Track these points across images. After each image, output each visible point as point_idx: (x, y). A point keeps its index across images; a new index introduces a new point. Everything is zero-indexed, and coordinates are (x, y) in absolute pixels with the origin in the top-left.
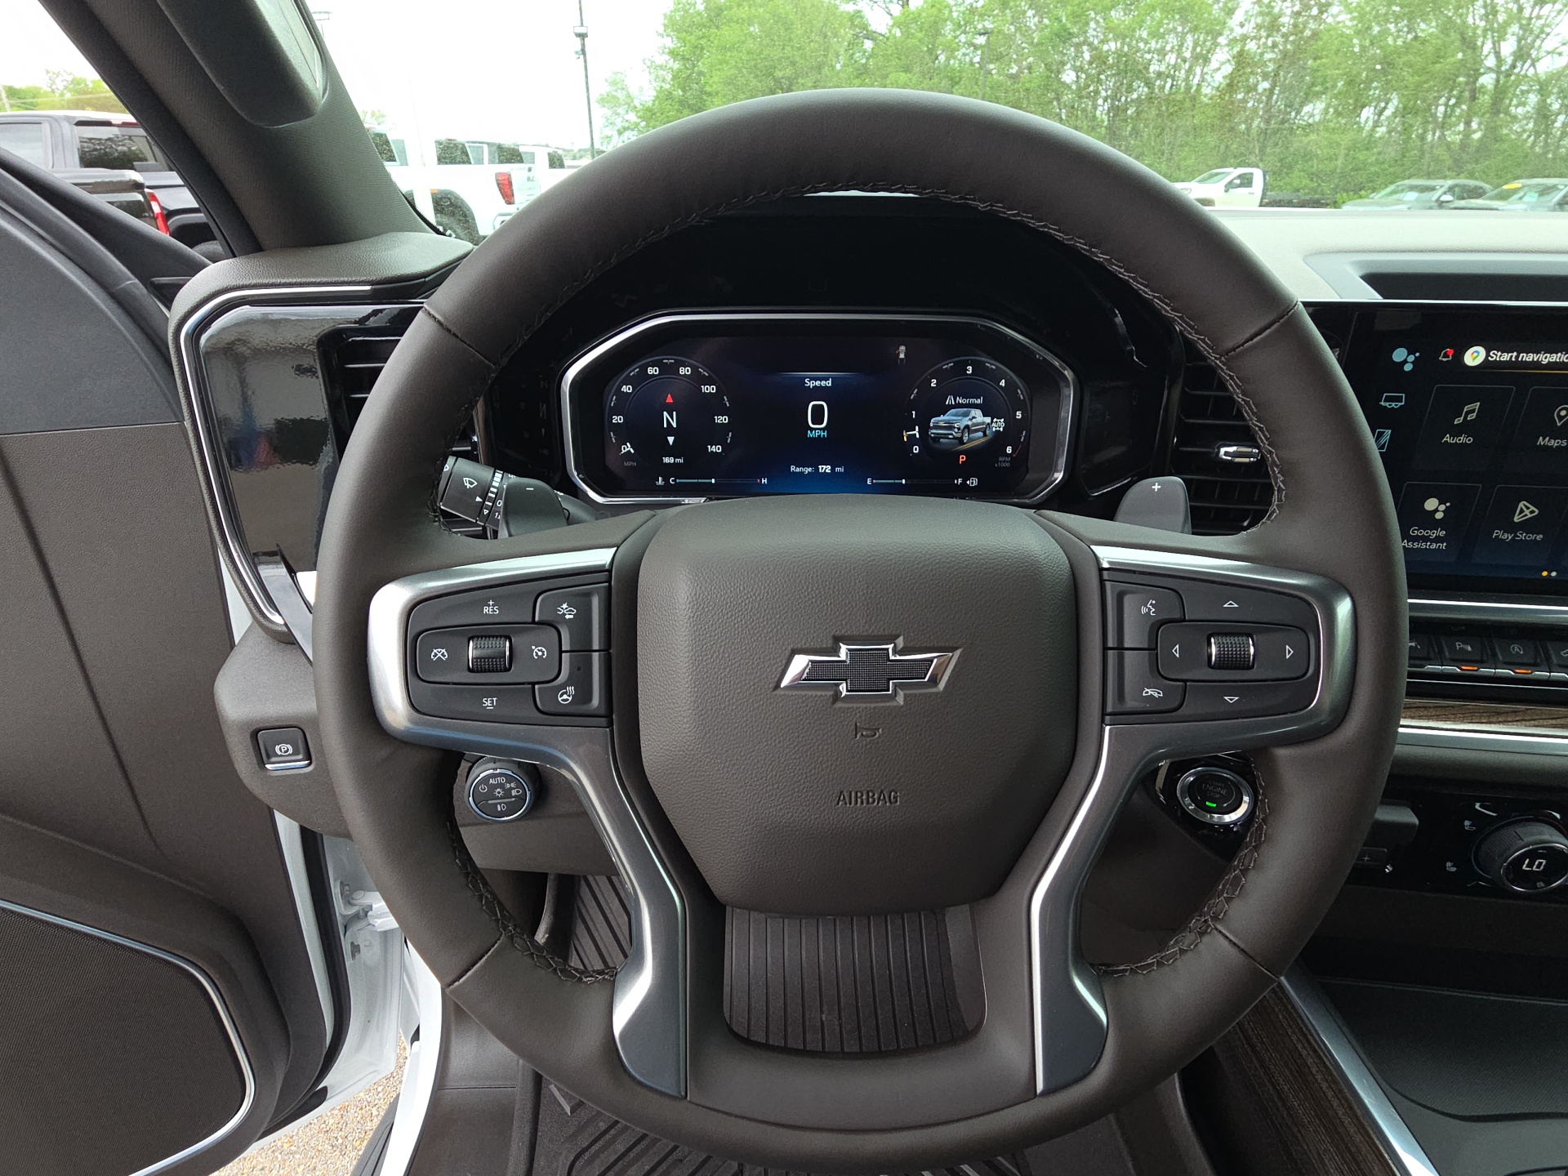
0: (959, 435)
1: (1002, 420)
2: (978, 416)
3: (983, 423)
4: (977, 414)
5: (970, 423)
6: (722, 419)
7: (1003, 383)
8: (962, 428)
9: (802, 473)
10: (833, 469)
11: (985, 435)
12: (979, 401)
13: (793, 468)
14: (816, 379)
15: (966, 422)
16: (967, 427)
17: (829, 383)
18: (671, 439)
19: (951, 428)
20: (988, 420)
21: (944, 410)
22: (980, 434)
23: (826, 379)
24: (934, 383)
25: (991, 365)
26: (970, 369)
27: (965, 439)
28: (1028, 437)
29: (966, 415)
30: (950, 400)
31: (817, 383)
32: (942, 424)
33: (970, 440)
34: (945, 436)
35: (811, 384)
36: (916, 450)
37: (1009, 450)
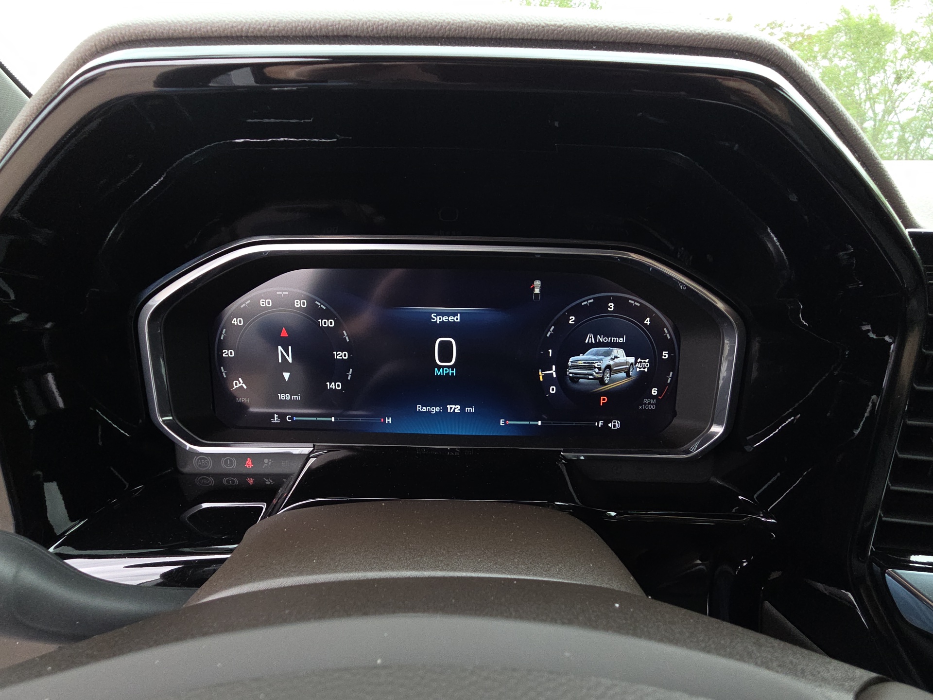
0: (600, 376)
1: (647, 360)
2: (620, 355)
3: (626, 363)
4: (620, 353)
5: (611, 363)
6: (341, 355)
7: (647, 321)
8: (603, 367)
9: (429, 412)
10: (462, 409)
11: (628, 375)
12: (621, 340)
13: (419, 408)
14: (443, 314)
15: (607, 361)
16: (608, 367)
17: (457, 319)
18: (286, 375)
19: (591, 367)
20: (632, 360)
21: (584, 348)
22: (623, 374)
23: (455, 314)
24: (572, 320)
25: (635, 301)
26: (612, 306)
27: (607, 380)
28: (675, 379)
29: (607, 354)
30: (590, 339)
31: (445, 318)
32: (581, 363)
33: (611, 381)
34: (585, 376)
35: (438, 319)
36: (553, 390)
37: (654, 392)
